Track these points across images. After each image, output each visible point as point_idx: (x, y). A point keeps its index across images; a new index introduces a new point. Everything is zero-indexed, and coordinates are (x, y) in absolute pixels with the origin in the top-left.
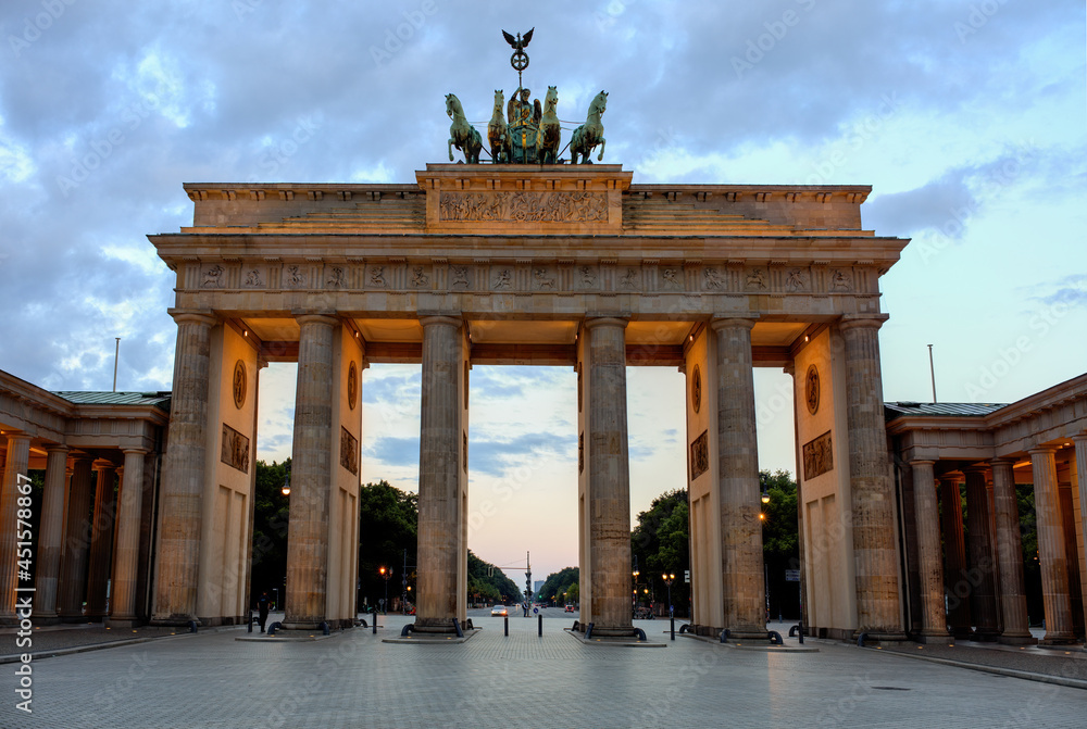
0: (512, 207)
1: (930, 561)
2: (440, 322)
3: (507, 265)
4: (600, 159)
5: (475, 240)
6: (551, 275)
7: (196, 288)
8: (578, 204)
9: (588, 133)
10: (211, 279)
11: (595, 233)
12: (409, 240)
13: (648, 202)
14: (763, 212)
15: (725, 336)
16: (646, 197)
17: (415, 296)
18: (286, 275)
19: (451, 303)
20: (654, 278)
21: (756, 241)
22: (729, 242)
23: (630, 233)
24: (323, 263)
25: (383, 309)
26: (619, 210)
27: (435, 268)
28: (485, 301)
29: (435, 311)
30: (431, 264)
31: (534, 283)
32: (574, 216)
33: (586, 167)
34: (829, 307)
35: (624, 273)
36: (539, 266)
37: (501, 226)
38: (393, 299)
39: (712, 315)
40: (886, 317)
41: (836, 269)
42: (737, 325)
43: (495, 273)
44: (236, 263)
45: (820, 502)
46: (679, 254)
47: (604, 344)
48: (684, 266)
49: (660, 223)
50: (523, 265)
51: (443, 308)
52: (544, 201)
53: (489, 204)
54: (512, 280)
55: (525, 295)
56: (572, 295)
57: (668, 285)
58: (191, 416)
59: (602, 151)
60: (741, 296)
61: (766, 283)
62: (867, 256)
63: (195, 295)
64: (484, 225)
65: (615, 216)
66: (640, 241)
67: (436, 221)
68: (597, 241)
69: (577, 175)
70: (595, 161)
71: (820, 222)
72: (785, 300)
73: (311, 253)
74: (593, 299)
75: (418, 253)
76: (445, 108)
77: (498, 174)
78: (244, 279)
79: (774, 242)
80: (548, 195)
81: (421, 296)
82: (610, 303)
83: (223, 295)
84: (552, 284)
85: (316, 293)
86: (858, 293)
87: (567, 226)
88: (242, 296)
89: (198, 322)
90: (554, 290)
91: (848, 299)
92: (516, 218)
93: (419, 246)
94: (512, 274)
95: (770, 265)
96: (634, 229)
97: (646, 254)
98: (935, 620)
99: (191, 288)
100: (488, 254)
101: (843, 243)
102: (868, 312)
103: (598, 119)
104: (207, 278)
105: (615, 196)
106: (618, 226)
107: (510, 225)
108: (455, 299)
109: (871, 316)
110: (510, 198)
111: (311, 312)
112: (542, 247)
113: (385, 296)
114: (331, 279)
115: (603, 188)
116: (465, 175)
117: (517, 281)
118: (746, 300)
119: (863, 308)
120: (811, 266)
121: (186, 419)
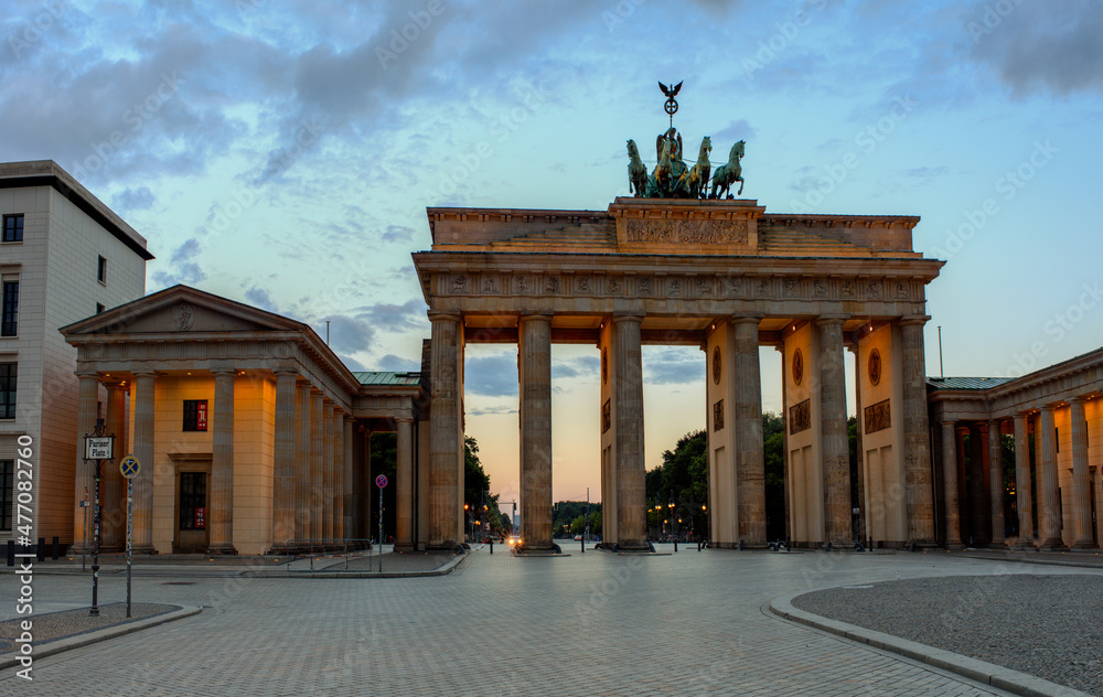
0: (680, 232)
1: (951, 492)
2: (631, 320)
3: (677, 278)
4: (739, 193)
5: (657, 259)
6: (708, 284)
7: (447, 294)
8: (727, 230)
9: (731, 173)
10: (459, 286)
11: (739, 254)
12: (610, 258)
13: (774, 228)
14: (849, 235)
15: (826, 331)
16: (773, 224)
17: (611, 300)
18: (514, 283)
19: (638, 306)
20: (779, 289)
21: (851, 262)
22: (832, 262)
23: (762, 254)
24: (544, 274)
25: (588, 310)
26: (756, 235)
27: (625, 279)
28: (662, 304)
29: (627, 312)
30: (622, 276)
31: (696, 291)
32: (725, 238)
33: (730, 202)
34: (893, 310)
35: (759, 283)
36: (701, 278)
37: (672, 246)
38: (596, 302)
39: (818, 316)
40: (930, 318)
41: (899, 282)
42: (835, 323)
43: (668, 283)
44: (475, 275)
45: (879, 450)
46: (799, 271)
47: (746, 337)
48: (800, 279)
49: (785, 247)
50: (690, 277)
51: (632, 309)
52: (702, 229)
53: (664, 228)
54: (682, 289)
55: (691, 300)
56: (723, 300)
57: (789, 293)
58: (449, 393)
59: (742, 188)
60: (837, 302)
61: (854, 291)
62: (918, 273)
63: (446, 300)
64: (660, 246)
65: (753, 239)
66: (773, 261)
67: (625, 242)
68: (743, 260)
69: (727, 208)
70: (736, 197)
71: (887, 243)
72: (866, 305)
73: (535, 267)
74: (738, 303)
75: (615, 268)
76: (627, 152)
77: (670, 207)
78: (483, 287)
79: (861, 262)
80: (705, 223)
81: (616, 300)
82: (750, 306)
83: (468, 299)
84: (710, 292)
85: (538, 297)
86: (912, 300)
87: (719, 247)
88: (482, 300)
89: (450, 320)
90: (711, 296)
91: (906, 304)
92: (683, 240)
93: (616, 263)
94: (681, 283)
95: (857, 279)
96: (766, 250)
97: (776, 270)
98: (954, 534)
99: (443, 294)
100: (666, 269)
101: (905, 263)
102: (918, 314)
103: (738, 161)
104: (455, 286)
105: (753, 225)
106: (755, 247)
107: (678, 246)
108: (640, 302)
109: (920, 317)
110: (678, 224)
111: (536, 313)
112: (705, 264)
113: (589, 300)
114: (549, 287)
115: (744, 218)
116: (647, 207)
117: (686, 290)
118: (841, 304)
119: (915, 311)
120: (883, 279)
121: (445, 396)
